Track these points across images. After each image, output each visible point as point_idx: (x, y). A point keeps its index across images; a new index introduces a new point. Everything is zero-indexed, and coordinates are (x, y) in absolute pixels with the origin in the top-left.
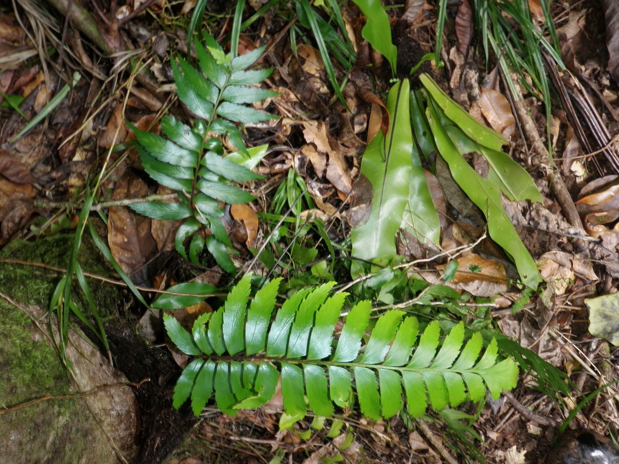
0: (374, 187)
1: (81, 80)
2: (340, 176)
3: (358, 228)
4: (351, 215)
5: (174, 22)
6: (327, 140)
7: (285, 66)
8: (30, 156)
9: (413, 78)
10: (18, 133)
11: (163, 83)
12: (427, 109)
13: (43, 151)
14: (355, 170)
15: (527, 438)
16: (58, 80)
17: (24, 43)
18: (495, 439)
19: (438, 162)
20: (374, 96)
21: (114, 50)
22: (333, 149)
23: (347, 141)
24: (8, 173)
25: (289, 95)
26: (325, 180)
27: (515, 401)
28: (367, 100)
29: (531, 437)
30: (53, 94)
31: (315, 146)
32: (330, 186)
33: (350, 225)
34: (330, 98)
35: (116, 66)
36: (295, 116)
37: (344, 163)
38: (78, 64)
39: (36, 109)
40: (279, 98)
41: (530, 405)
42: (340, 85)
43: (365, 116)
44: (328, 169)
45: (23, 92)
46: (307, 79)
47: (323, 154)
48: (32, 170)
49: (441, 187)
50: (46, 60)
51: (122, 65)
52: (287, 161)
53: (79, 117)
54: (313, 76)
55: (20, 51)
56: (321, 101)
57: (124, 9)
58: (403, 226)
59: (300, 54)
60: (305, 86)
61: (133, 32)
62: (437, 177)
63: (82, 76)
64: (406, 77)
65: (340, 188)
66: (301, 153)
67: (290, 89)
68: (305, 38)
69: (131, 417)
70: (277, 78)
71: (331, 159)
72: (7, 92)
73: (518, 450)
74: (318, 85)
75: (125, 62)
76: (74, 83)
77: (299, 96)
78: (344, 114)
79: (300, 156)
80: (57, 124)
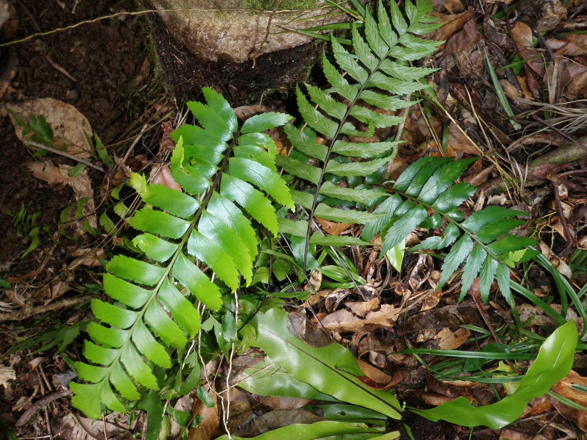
0: (317, 349)
1: (513, 129)
2: (339, 322)
3: (286, 319)
4: (300, 317)
5: (536, 231)
6: (376, 323)
7: (456, 313)
8: (465, 59)
9: (400, 424)
10: (489, 57)
11: (486, 200)
12: (367, 426)
13: (465, 71)
14: (339, 337)
15: (17, 392)
16: (521, 110)
17: (563, 95)
18: (31, 363)
19: (313, 416)
20: (397, 382)
21: (532, 169)
22: (365, 325)
23: (367, 340)
24: (461, 35)
25: (430, 305)
26: (342, 306)
27: (57, 396)
28: (396, 374)
29: (16, 397)
30: (510, 100)
31: (375, 310)
32: (334, 309)
33: (292, 313)
34: (411, 340)
35: (517, 165)
36: (409, 303)
37: (349, 330)
38: (528, 133)
39: (504, 81)
40: (430, 296)
41: (48, 409)
42: (419, 355)
43: (382, 366)
44: (350, 314)
45: (522, 77)
46: (436, 327)
47: (366, 314)
48: (454, 56)
49: (289, 409)
50: (541, 107)
51: (516, 170)
52: (373, 280)
53: (483, 114)
54: (437, 333)
55: (557, 88)
56: (412, 332)
57: (566, 193)
58: (267, 358)
59: (460, 329)
60: (431, 323)
61: (540, 191)
62: (299, 409)
63: (516, 131)
64: (403, 418)
65: (328, 317)
66: (375, 296)
67: (434, 308)
68: (473, 339)
69: (210, 47)
70: (448, 300)
71: (358, 319)
72: (526, 63)
73: (10, 381)
74: (427, 334)
75: (518, 174)
76: (512, 122)
77: (424, 313)
78: (392, 348)
79: (373, 293)
80: (484, 93)
